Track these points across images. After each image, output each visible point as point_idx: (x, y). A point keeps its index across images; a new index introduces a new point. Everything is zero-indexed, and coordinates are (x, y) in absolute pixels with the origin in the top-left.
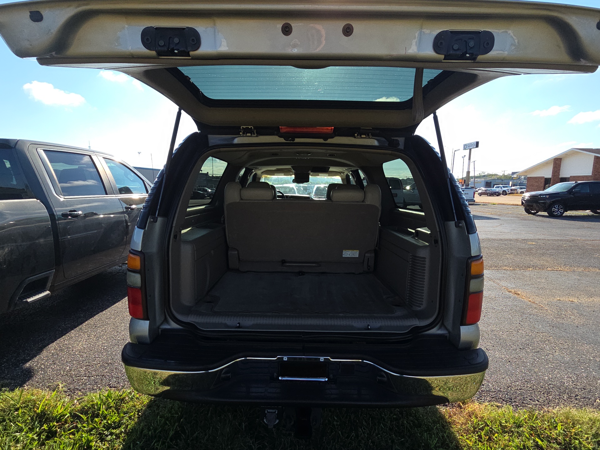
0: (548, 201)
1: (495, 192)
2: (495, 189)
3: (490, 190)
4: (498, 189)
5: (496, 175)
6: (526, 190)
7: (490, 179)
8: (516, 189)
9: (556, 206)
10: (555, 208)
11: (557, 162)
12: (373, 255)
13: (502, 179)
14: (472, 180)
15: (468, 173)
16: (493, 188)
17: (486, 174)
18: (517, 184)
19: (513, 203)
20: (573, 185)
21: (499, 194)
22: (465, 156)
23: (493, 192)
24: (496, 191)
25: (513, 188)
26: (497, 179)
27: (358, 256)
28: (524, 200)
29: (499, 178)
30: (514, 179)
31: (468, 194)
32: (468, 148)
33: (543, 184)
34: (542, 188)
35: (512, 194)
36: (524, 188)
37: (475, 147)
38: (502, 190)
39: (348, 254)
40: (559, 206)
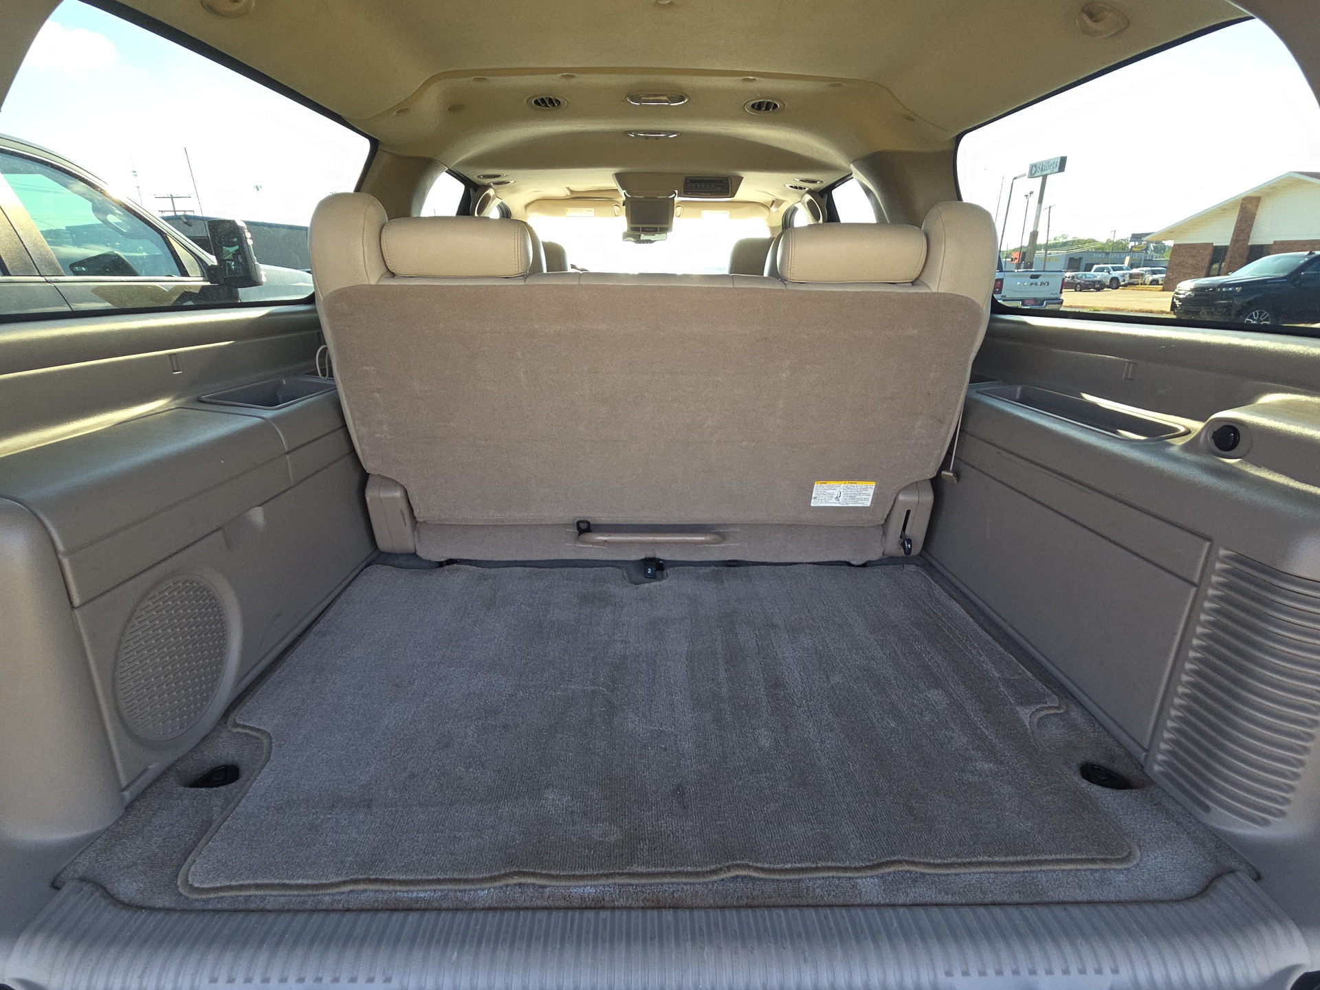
0: (1238, 302)
1: (1094, 282)
2: (1094, 275)
3: (1081, 277)
4: (1101, 273)
5: (1094, 241)
6: (1165, 277)
7: (1078, 251)
8: (1142, 275)
9: (1254, 313)
10: (1251, 317)
11: (1248, 208)
12: (929, 498)
13: (1107, 251)
14: (1040, 253)
15: (1034, 235)
16: (1090, 271)
17: (1069, 239)
18: (1141, 264)
19: (1141, 308)
20: (1302, 262)
21: (1101, 285)
22: (1031, 193)
23: (1089, 281)
24: (1096, 279)
25: (1135, 271)
26: (1094, 250)
27: (868, 504)
28: (1178, 299)
29: (1099, 249)
30: (1134, 252)
31: (1048, 284)
32: (1040, 174)
33: (1206, 263)
34: (1204, 272)
35: (1133, 287)
36: (1160, 272)
37: (1057, 170)
38: (1111, 276)
39: (831, 495)
40: (1261, 313)
